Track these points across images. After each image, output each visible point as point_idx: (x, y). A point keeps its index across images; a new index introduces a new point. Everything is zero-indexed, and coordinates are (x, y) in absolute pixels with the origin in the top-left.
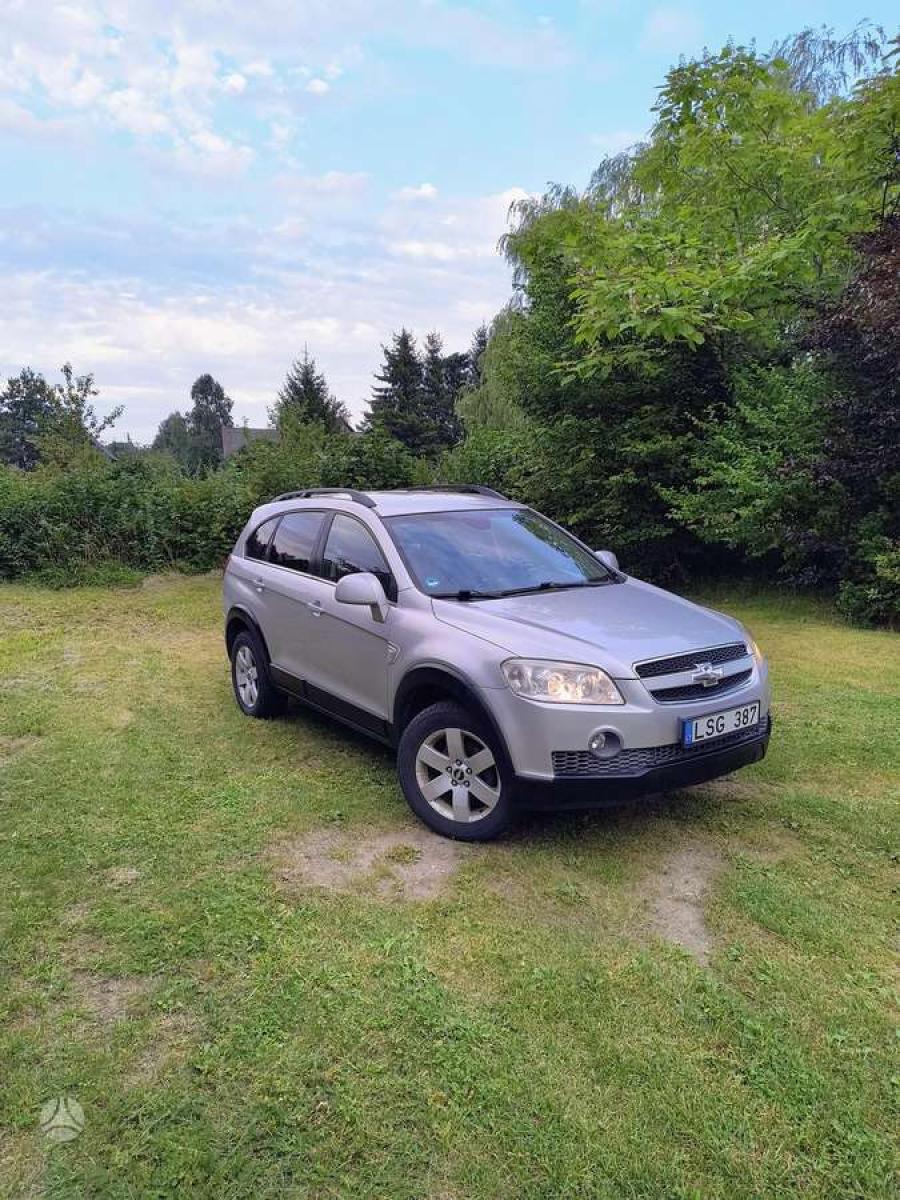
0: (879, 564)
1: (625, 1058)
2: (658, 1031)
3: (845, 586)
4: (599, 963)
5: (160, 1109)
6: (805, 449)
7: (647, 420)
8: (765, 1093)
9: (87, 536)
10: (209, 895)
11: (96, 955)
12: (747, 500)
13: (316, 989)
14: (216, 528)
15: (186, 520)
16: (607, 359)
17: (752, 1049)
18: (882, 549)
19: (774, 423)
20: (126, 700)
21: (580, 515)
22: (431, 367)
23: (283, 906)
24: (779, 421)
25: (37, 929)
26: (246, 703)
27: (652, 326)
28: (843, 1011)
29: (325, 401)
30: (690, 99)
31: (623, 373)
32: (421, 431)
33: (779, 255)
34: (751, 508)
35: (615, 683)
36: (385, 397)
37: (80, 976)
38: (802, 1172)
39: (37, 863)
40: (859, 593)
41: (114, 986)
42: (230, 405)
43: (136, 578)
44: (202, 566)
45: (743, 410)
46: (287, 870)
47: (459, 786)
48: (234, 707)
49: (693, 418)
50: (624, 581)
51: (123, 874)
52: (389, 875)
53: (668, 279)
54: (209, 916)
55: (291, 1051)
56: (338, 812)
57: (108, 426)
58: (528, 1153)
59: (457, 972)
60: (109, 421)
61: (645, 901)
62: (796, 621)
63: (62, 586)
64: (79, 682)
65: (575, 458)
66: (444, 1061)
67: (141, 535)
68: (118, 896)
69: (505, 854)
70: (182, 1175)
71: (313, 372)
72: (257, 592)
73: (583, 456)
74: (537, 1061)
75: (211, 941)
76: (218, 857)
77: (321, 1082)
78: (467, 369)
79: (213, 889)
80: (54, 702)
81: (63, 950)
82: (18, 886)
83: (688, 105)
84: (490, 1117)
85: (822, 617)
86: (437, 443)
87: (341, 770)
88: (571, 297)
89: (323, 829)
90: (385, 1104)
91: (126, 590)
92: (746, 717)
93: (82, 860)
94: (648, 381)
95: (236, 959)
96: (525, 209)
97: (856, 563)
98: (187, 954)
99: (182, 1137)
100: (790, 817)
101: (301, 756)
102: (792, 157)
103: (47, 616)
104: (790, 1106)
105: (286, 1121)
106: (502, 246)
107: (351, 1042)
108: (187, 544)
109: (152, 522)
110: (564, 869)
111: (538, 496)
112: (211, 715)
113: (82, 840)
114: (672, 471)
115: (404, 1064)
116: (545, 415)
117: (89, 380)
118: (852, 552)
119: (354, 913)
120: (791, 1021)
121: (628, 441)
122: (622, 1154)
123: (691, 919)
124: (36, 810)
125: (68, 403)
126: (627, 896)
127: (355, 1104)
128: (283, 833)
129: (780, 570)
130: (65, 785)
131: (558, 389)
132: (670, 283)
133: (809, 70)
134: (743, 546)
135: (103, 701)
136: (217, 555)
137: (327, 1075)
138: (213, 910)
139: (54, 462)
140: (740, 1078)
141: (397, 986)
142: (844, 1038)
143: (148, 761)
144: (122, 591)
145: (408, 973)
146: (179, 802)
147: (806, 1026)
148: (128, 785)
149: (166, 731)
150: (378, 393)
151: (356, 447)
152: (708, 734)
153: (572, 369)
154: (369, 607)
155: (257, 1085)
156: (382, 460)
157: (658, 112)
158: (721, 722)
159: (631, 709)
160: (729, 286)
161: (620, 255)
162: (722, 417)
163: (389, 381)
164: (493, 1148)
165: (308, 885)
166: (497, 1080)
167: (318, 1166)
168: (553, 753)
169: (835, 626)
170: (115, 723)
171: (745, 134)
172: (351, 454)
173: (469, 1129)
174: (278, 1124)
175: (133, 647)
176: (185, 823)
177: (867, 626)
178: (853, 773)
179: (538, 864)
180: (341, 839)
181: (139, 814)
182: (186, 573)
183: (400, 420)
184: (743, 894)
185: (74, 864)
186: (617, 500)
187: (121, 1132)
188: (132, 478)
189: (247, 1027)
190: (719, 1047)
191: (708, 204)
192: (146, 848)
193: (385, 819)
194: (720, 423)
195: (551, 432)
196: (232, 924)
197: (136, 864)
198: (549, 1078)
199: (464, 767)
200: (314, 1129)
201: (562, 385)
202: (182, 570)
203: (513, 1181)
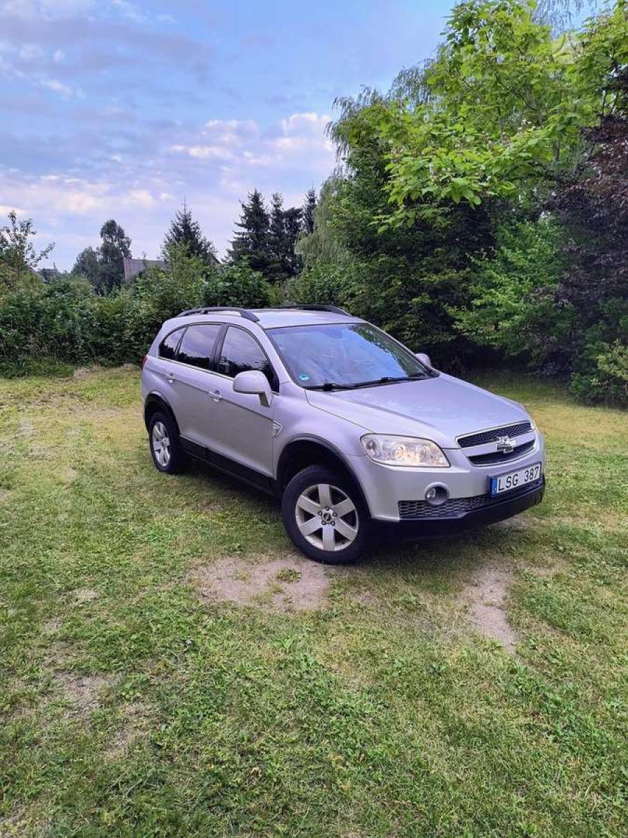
0: (600, 361)
1: (469, 725)
2: (489, 704)
3: (575, 376)
4: (440, 654)
5: (134, 778)
6: (549, 281)
7: (439, 258)
8: (570, 748)
9: (31, 339)
10: (150, 609)
11: (70, 658)
12: (508, 316)
13: (238, 679)
14: (128, 333)
15: (105, 328)
16: (411, 214)
17: (556, 715)
18: (602, 351)
19: (527, 262)
20: (70, 461)
21: (391, 326)
22: (275, 217)
23: (206, 617)
24: (532, 261)
25: (24, 639)
26: (161, 463)
27: (445, 191)
28: (613, 684)
29: (199, 241)
30: (468, 27)
31: (422, 224)
32: (268, 263)
33: (532, 142)
34: (511, 321)
35: (443, 452)
36: (242, 239)
37: (60, 675)
38: (605, 807)
39: (19, 587)
40: (584, 382)
41: (86, 681)
42: (129, 243)
43: (68, 370)
44: (117, 361)
45: (505, 253)
46: (205, 589)
47: (327, 525)
48: (151, 466)
49: (471, 258)
50: (438, 376)
51: (85, 595)
52: (280, 591)
53: (456, 157)
54: (152, 626)
55: (225, 728)
56: (238, 545)
57: (43, 258)
58: (409, 801)
59: (340, 664)
60: (44, 254)
61: (465, 607)
62: (541, 400)
63: (13, 376)
64: (34, 448)
65: (388, 285)
66: (339, 732)
67: (72, 339)
68: (83, 612)
69: (362, 574)
70: (157, 830)
71: (190, 219)
72: (169, 383)
73: (393, 283)
74: (406, 729)
75: (156, 644)
76: (153, 581)
77: (251, 752)
78: (301, 219)
79: (153, 605)
80: (17, 463)
81: (45, 655)
82: (6, 606)
83: (466, 31)
84: (378, 775)
85: (558, 398)
86: (280, 272)
87: (235, 512)
88: (386, 169)
89: (228, 557)
90: (301, 767)
91: (62, 379)
92: (532, 474)
93: (52, 585)
94: (440, 230)
95: (176, 658)
96: (345, 104)
97: (582, 360)
98: (139, 656)
99: (153, 799)
100: (557, 543)
101: (205, 502)
102: (541, 72)
103: (4, 398)
104: (590, 758)
105: (230, 783)
106: (328, 130)
107: (270, 720)
108: (105, 345)
109: (79, 329)
110: (405, 584)
111: (361, 312)
112: (135, 472)
113: (50, 569)
114: (455, 295)
115: (311, 736)
116: (366, 254)
117: (29, 224)
118: (581, 353)
119: (258, 621)
120: (580, 693)
121: (426, 273)
122: (475, 799)
123: (498, 619)
124: (14, 547)
125: (13, 241)
126: (452, 603)
127: (279, 767)
128: (200, 561)
129: (529, 365)
130: (33, 527)
131: (376, 235)
132: (457, 161)
133: (545, 10)
134: (504, 348)
135: (54, 462)
136: (127, 353)
137: (255, 746)
138: (156, 622)
139: (4, 284)
140: (551, 737)
141: (298, 676)
142: (618, 705)
143: (92, 508)
144: (58, 379)
145: (304, 664)
146: (119, 539)
147: (590, 696)
148: (80, 526)
149: (103, 485)
150: (238, 236)
151: (229, 275)
152: (507, 487)
153: (386, 221)
154: (257, 396)
155: (204, 756)
156: (247, 285)
157: (446, 36)
158: (516, 478)
159: (454, 470)
160: (497, 163)
161: (420, 139)
162: (491, 256)
163: (246, 227)
164: (383, 797)
165: (222, 600)
166: (380, 745)
167: (258, 818)
168: (399, 502)
169: (567, 405)
170: (63, 478)
171: (507, 54)
172: (225, 280)
173: (364, 783)
174: (223, 786)
175: (70, 421)
176: (126, 555)
177: (590, 405)
178: (595, 509)
179: (387, 581)
180: (242, 564)
181: (92, 548)
182: (106, 366)
183: (253, 256)
184: (533, 600)
185: (47, 588)
186: (417, 315)
187: (106, 797)
188: (63, 296)
189: (191, 711)
190: (533, 715)
191: (480, 104)
192: (100, 574)
193: (272, 549)
194: (490, 261)
195: (371, 266)
196: (170, 631)
197: (93, 586)
198: (416, 743)
199: (331, 512)
200: (250, 789)
201: (379, 232)
202: (102, 364)
203: (401, 822)
